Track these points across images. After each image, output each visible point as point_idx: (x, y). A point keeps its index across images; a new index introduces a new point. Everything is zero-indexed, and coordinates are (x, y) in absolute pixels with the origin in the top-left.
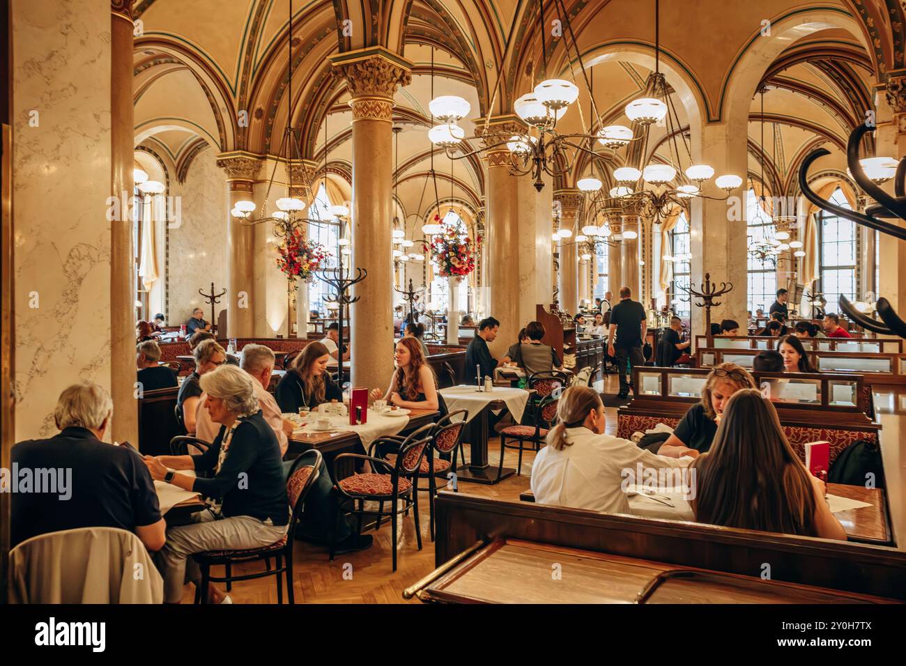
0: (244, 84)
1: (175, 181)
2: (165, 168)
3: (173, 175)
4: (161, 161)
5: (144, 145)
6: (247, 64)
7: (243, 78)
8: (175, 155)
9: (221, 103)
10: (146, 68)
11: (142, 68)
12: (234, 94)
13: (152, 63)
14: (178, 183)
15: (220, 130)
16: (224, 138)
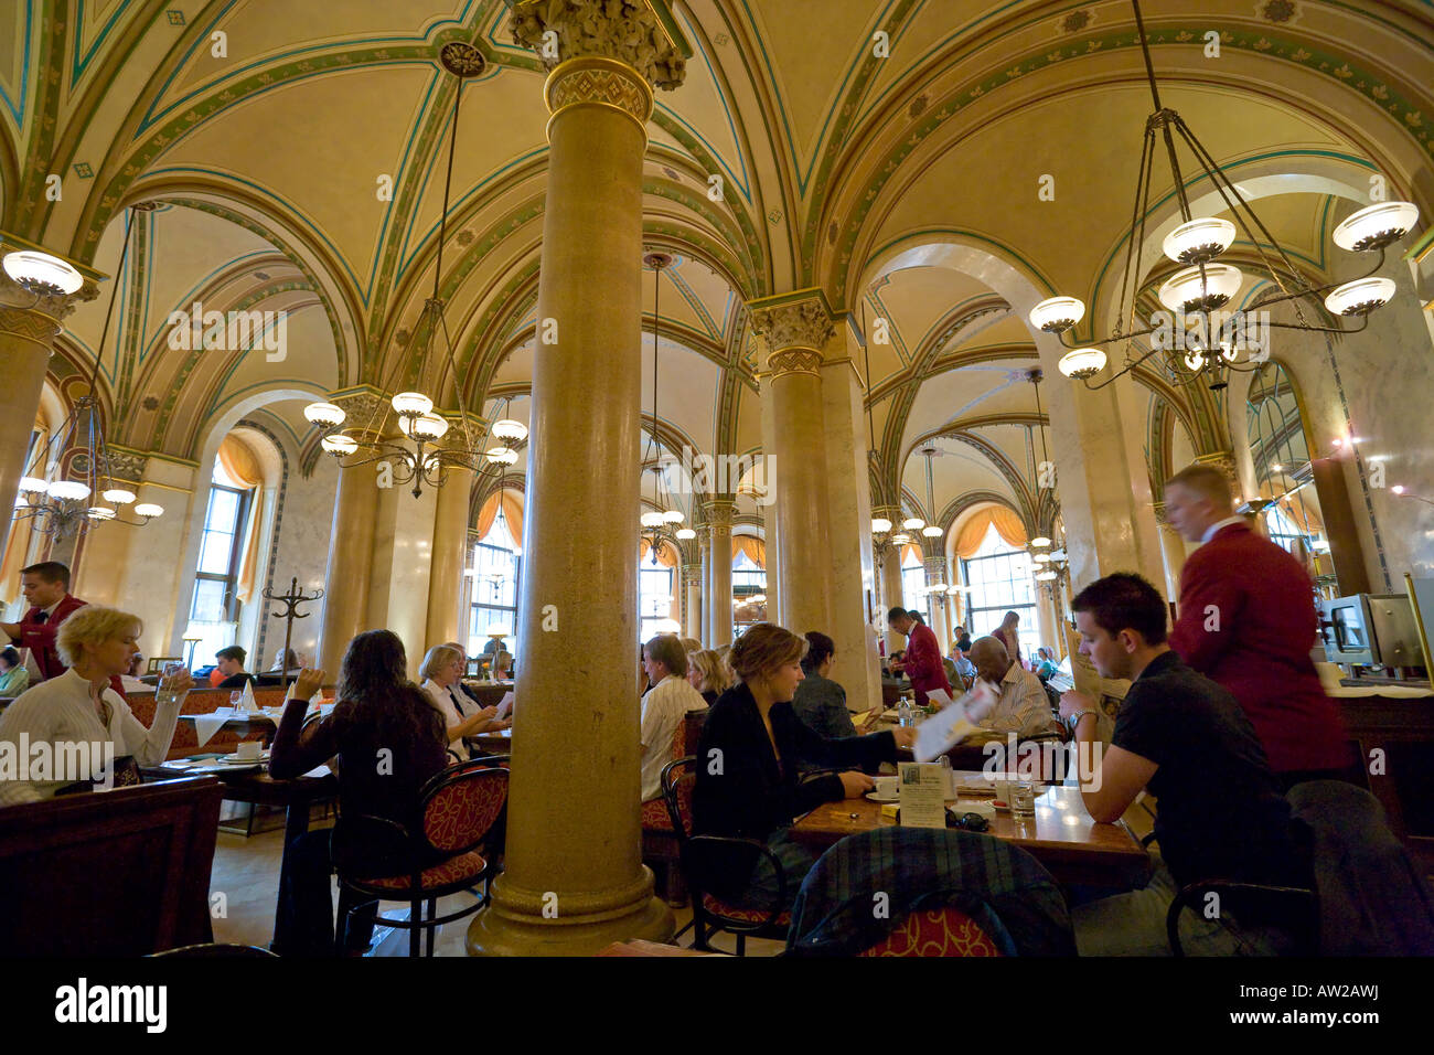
0: (381, 288)
1: (296, 473)
2: (284, 455)
3: (294, 464)
4: (279, 445)
5: (255, 420)
6: (390, 259)
7: (381, 280)
8: (301, 439)
9: (345, 317)
10: (258, 300)
11: (253, 300)
12: (366, 304)
13: (266, 293)
14: (301, 476)
15: (340, 359)
16: (344, 369)
